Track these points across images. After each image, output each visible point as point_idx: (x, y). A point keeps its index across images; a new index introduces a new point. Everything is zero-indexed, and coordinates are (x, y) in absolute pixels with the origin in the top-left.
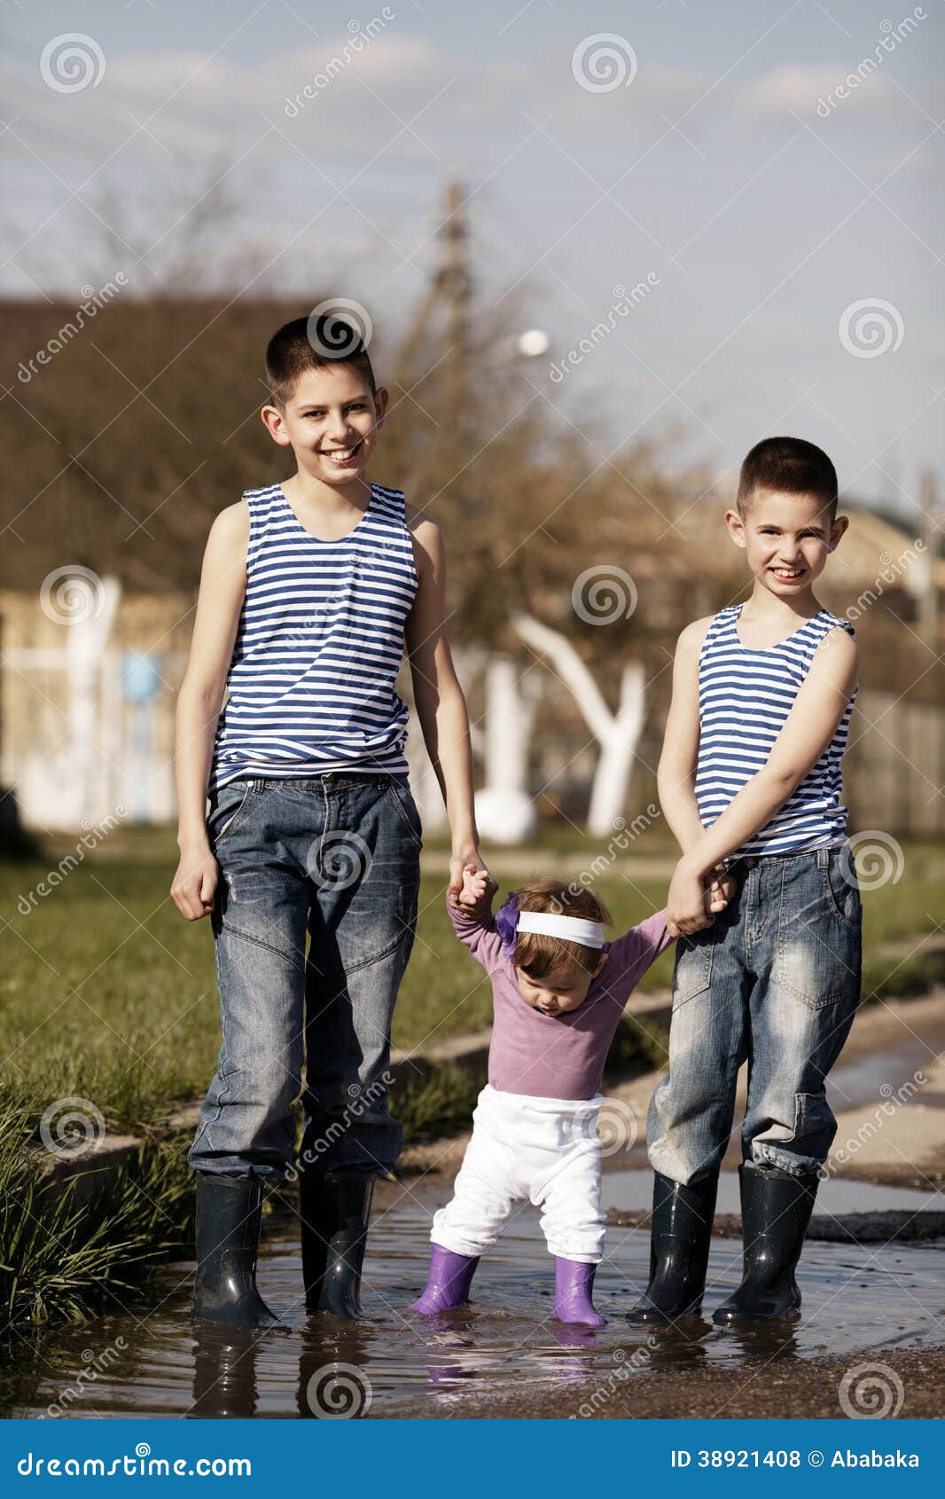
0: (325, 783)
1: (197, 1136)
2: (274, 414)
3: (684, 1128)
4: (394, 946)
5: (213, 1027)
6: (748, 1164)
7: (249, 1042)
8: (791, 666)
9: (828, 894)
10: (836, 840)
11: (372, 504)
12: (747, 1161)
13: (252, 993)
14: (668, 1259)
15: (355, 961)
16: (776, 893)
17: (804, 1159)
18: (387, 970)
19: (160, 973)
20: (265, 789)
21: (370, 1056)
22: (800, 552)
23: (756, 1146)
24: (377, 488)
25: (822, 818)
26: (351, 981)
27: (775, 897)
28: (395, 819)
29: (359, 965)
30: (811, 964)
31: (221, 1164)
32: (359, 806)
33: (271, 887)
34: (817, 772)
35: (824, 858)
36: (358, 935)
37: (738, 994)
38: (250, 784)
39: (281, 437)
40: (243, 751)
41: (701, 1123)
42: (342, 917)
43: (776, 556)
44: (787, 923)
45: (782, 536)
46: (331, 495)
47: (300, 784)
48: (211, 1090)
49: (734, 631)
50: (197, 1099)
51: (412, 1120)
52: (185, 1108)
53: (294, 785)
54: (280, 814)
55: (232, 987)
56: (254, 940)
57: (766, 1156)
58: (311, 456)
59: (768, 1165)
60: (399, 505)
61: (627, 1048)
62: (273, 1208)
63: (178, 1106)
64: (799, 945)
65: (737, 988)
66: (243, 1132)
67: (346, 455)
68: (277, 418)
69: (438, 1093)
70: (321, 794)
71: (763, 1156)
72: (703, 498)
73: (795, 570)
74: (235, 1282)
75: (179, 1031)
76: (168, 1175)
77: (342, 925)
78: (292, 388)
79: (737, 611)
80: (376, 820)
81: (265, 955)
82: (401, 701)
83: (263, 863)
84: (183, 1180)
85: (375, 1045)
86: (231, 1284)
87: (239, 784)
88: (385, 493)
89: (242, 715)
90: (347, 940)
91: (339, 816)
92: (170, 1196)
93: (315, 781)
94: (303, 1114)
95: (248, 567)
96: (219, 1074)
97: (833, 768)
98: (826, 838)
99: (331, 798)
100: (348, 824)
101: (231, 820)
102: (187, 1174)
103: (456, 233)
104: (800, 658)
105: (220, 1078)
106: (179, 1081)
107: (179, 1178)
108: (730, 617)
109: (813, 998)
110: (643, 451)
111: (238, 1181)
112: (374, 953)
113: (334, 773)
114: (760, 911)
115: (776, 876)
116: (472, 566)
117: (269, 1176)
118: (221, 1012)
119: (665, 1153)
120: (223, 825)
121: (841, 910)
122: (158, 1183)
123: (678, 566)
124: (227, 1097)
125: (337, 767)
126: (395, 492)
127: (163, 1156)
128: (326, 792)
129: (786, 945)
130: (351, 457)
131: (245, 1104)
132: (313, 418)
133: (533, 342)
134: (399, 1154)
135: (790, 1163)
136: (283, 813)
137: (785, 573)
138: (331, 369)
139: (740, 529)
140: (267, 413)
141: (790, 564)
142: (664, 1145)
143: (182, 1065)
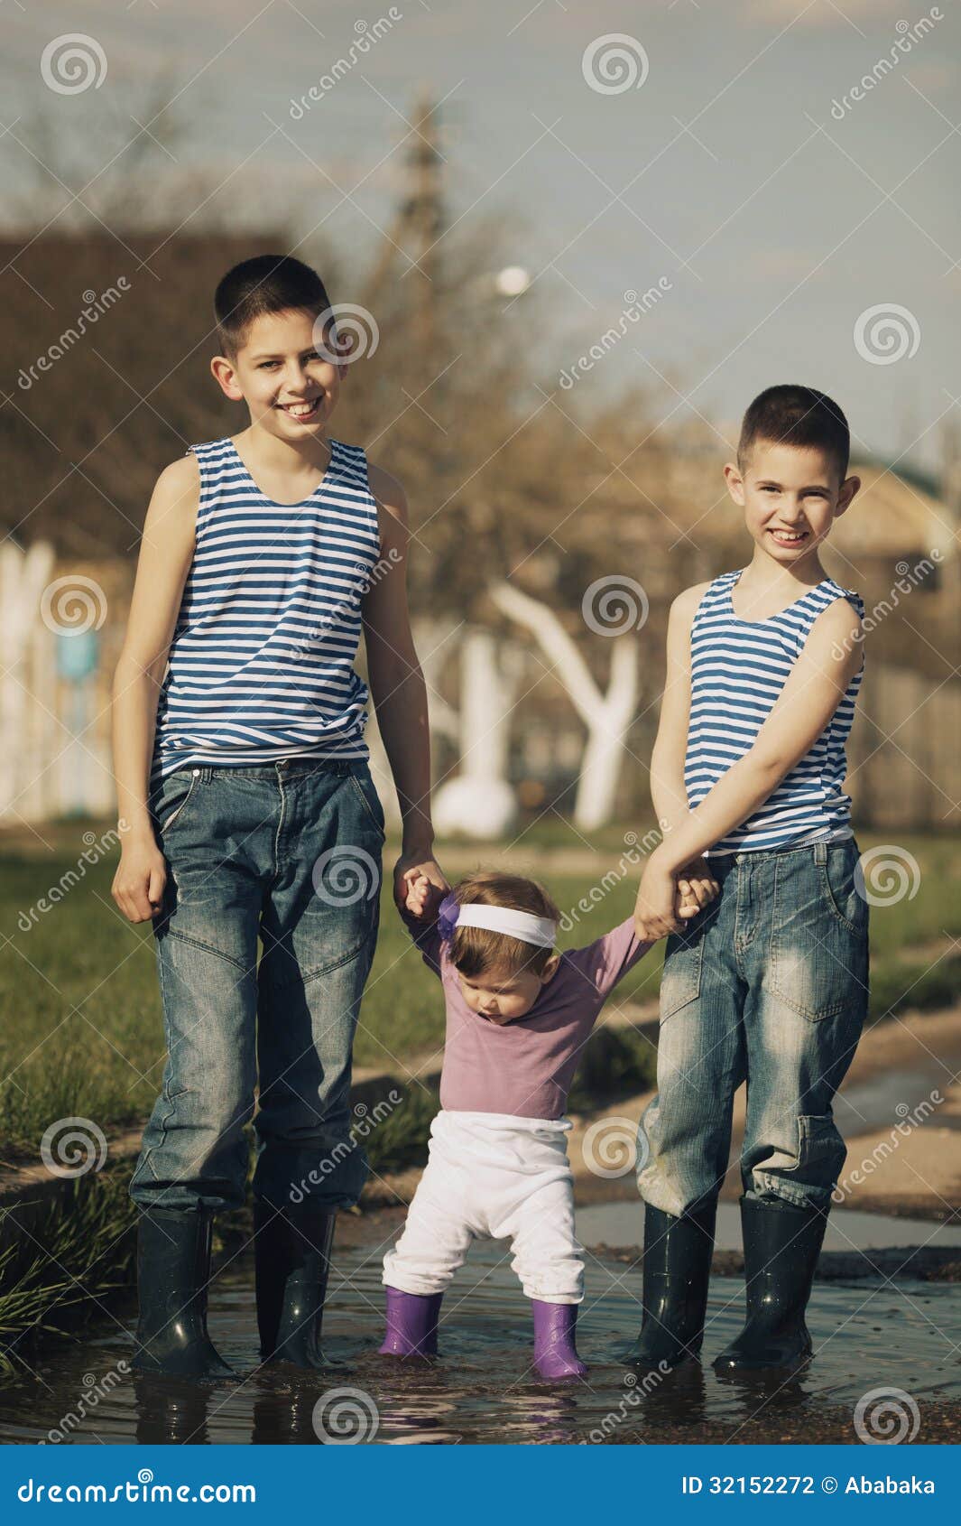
0: (280, 771)
1: (140, 1165)
2: (224, 365)
3: (674, 1155)
4: (356, 950)
5: (157, 1043)
6: (750, 1195)
7: (197, 1058)
8: (786, 642)
9: (827, 893)
10: (836, 833)
11: (333, 464)
12: (748, 1192)
13: (201, 1003)
14: (663, 1301)
15: (314, 968)
16: (769, 892)
17: (810, 1189)
18: (348, 977)
19: (99, 984)
20: (212, 778)
21: (332, 1073)
22: (801, 512)
23: (757, 1176)
24: (337, 446)
25: (821, 808)
26: (309, 990)
27: (767, 897)
28: (357, 808)
29: (317, 973)
30: (807, 971)
31: (166, 1196)
32: (317, 796)
33: (221, 887)
34: (814, 759)
35: (821, 854)
36: (316, 938)
37: (731, 1005)
38: (196, 773)
39: (233, 391)
40: (188, 737)
41: (693, 1149)
42: (299, 919)
43: (775, 516)
44: (781, 926)
45: (783, 494)
46: (290, 454)
47: (253, 772)
48: (154, 1113)
49: (729, 600)
50: (140, 1124)
51: (379, 1146)
52: (125, 1134)
53: (245, 773)
54: (231, 806)
55: (177, 998)
56: (204, 946)
57: (768, 1186)
58: (268, 411)
59: (771, 1196)
60: (361, 464)
61: (618, 1066)
62: (224, 1245)
63: (118, 1132)
64: (794, 950)
65: (730, 998)
66: (191, 1160)
67: (306, 409)
68: (228, 370)
69: (408, 1117)
70: (276, 783)
71: (765, 1187)
72: (702, 453)
73: (796, 532)
74: (183, 1327)
75: (118, 1048)
76: (107, 1209)
77: (298, 927)
78: (244, 337)
79: (735, 578)
80: (336, 811)
81: (216, 962)
82: (358, 679)
83: (211, 860)
84: (124, 1214)
85: (336, 1061)
86: (179, 1329)
87: (184, 773)
88: (346, 451)
89: (186, 697)
90: (304, 943)
91: (296, 807)
92: (109, 1232)
93: (267, 769)
94: (256, 1141)
95: (197, 531)
96: (164, 1096)
97: (834, 755)
98: (824, 830)
99: (287, 787)
100: (305, 816)
101: (176, 813)
102: (128, 1207)
103: (426, 159)
104: (795, 632)
105: (165, 1100)
106: (119, 1102)
107: (119, 1212)
108: (727, 583)
109: (811, 1009)
110: (635, 401)
111: (185, 1214)
112: (335, 959)
113: (289, 759)
114: (752, 912)
115: (768, 873)
116: (446, 529)
117: (220, 1209)
118: (165, 1027)
119: (656, 1182)
120: (168, 818)
121: (842, 911)
122: (96, 1217)
123: (675, 528)
124: (173, 1121)
125: (294, 753)
126: (355, 450)
127: (101, 1188)
128: (281, 780)
129: (779, 951)
130: (311, 411)
131: (193, 1128)
132: (269, 369)
133: (512, 280)
134: (363, 1184)
135: (795, 1193)
136: (234, 805)
137: (785, 536)
138: (287, 315)
139: (739, 485)
140: (217, 365)
141: (790, 525)
142: (654, 1173)
143: (122, 1086)
